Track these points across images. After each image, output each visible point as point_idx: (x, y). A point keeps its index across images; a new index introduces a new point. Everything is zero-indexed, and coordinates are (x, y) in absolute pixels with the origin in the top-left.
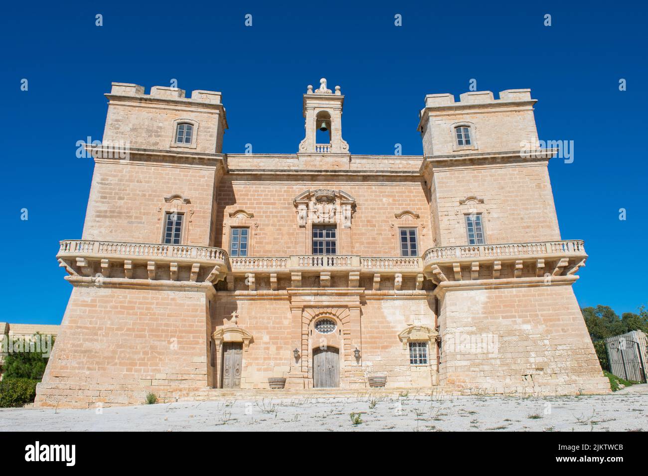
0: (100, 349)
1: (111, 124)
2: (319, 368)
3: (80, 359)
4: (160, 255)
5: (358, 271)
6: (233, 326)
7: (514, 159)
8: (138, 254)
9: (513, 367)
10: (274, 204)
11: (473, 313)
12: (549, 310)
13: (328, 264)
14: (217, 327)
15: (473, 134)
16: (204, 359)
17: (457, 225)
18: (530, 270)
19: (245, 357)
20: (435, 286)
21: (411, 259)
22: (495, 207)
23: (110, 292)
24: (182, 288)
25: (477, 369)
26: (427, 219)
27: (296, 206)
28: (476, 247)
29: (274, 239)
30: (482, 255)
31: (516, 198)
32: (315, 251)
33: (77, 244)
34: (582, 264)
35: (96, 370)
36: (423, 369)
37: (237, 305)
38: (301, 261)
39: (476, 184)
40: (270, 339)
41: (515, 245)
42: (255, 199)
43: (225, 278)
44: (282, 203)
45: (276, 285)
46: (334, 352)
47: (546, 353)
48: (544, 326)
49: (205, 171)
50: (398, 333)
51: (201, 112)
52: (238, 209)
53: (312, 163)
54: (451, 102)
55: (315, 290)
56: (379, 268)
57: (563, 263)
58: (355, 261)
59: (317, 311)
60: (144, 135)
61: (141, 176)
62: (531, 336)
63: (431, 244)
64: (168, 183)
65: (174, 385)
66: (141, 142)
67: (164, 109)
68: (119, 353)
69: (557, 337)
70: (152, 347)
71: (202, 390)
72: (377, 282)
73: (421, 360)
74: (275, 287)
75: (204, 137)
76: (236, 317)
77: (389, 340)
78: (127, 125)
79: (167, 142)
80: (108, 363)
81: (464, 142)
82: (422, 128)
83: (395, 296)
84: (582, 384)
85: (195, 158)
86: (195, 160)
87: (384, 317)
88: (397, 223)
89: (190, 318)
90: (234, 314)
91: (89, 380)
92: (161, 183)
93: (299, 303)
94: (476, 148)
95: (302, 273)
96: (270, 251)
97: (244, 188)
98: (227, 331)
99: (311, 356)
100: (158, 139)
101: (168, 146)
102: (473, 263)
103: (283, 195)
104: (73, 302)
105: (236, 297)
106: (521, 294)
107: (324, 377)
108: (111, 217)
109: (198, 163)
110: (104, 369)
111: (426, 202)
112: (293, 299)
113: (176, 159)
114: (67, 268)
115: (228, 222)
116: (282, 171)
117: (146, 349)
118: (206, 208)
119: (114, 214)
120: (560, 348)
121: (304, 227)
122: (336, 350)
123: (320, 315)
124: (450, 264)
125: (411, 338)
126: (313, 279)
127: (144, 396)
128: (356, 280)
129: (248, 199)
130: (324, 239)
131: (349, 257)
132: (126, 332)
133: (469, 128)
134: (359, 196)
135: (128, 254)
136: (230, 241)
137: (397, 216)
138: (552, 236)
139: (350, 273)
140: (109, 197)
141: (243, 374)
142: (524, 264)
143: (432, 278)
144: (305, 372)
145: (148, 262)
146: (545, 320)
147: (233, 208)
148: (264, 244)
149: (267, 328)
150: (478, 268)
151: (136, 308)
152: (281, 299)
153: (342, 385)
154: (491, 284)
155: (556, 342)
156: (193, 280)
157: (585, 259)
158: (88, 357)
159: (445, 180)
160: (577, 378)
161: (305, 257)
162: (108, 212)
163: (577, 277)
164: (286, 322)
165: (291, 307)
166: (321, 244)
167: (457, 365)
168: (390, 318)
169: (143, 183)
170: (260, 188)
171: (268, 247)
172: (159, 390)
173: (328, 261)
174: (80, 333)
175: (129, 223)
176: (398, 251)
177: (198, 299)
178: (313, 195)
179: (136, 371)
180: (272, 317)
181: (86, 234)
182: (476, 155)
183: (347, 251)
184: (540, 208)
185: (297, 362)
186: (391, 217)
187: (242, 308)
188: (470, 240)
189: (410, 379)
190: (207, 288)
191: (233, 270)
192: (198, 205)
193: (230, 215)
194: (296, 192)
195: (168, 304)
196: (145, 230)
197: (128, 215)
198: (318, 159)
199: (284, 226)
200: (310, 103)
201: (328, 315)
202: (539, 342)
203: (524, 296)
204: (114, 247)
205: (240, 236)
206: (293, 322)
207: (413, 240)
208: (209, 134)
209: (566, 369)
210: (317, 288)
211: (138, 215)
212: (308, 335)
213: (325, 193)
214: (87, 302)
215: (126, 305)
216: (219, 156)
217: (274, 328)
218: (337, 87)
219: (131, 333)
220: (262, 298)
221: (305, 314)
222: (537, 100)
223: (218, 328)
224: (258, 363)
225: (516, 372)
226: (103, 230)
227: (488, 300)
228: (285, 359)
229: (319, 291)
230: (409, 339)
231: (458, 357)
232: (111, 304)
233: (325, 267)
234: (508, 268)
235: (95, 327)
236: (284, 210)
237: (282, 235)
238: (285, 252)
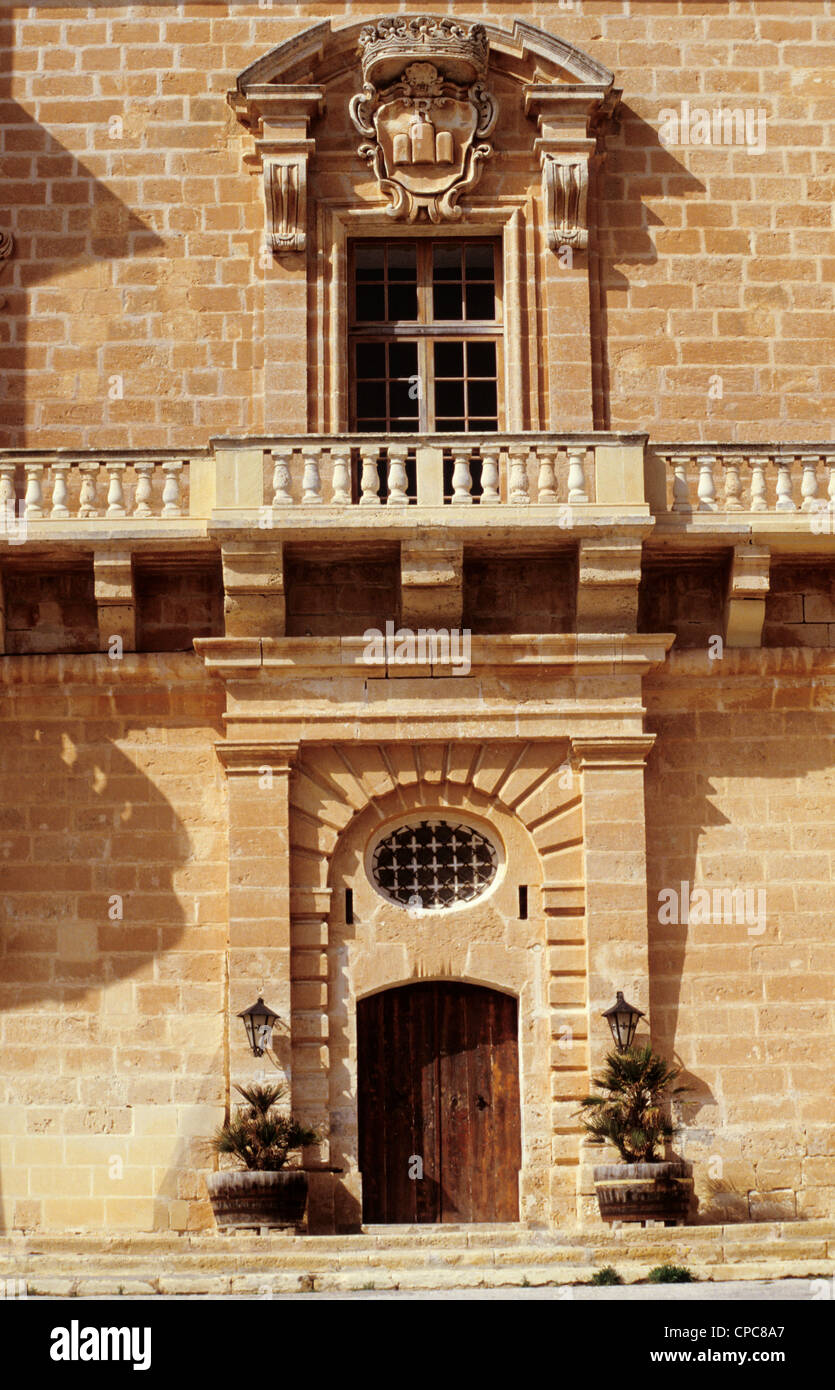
13: (449, 490)
27: (247, 125)
32: (363, 407)
38: (281, 475)
44: (157, 109)
45: (128, 625)
46: (484, 1020)
56: (761, 514)
59: (384, 778)
72: (750, 596)
74: (125, 634)
93: (274, 727)
95: (288, 548)
96: (85, 408)
99: (346, 1042)
103: (163, 58)
112: (237, 705)
121: (296, 253)
122: (498, 1011)
123: (402, 801)
126: (357, 579)
128: (625, 587)
130: (426, 327)
131: (576, 447)
134: (642, 56)
139: (586, 547)
153: (534, 1210)
161: (307, 449)
164: (194, 846)
165: (227, 752)
166: (404, 357)
171: (77, 388)
173: (448, 469)
178: (355, 55)
180: (109, 813)
199: (171, 248)
201: (447, 801)
206: (238, 839)
212: (328, 919)
213: (424, 47)
217: (124, 879)
221: (311, 792)
233: (428, 506)
236: (169, 153)
237: (162, 308)
238: (184, 412)
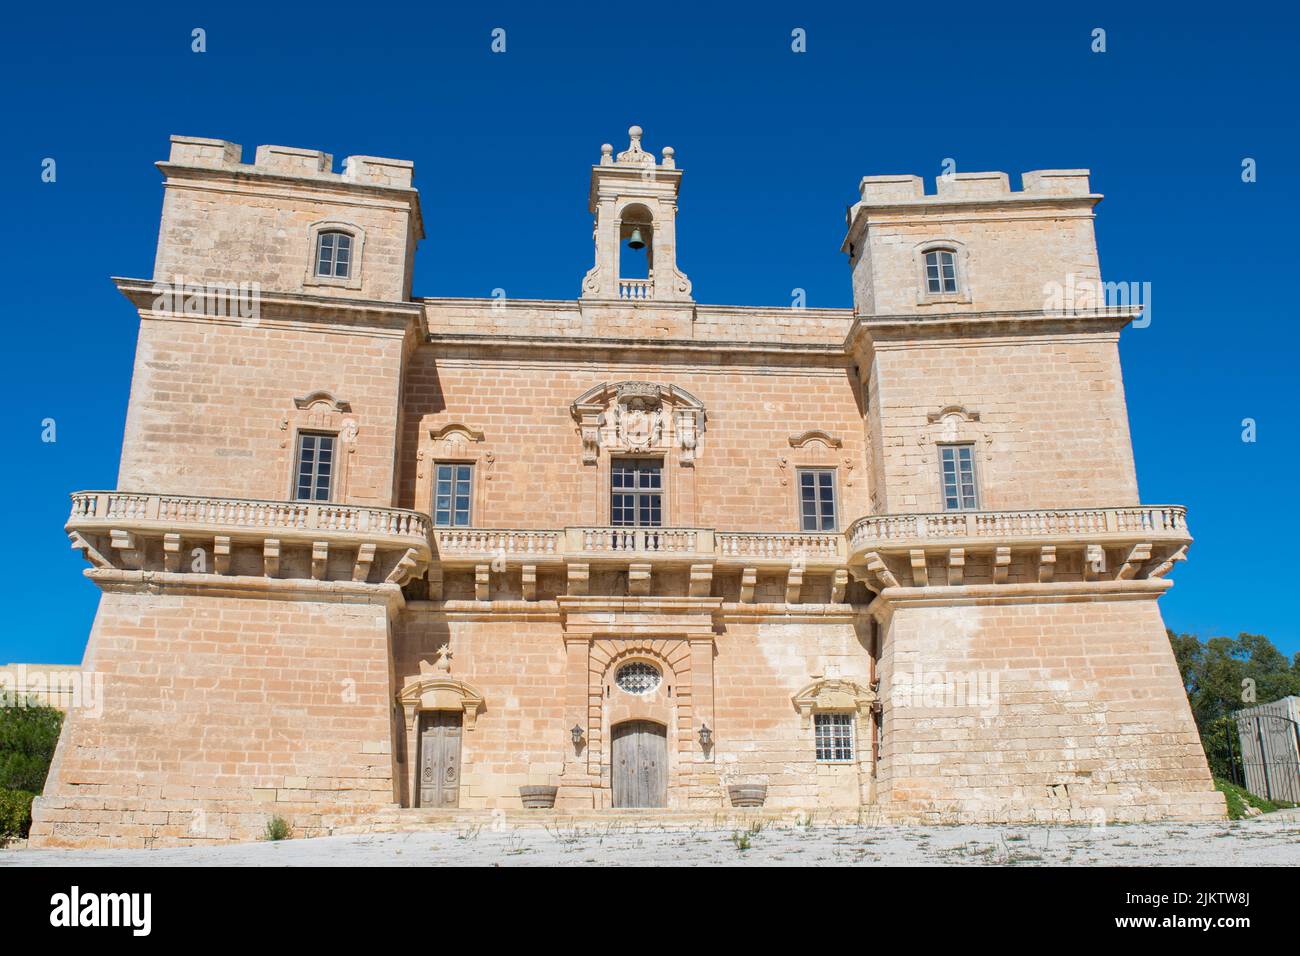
0: (164, 725)
1: (173, 232)
2: (624, 766)
3: (123, 745)
4: (290, 525)
5: (709, 562)
6: (442, 675)
7: (1048, 326)
8: (243, 523)
9: (1029, 769)
10: (528, 411)
11: (950, 656)
12: (1107, 651)
13: (647, 546)
14: (406, 679)
15: (962, 268)
16: (386, 746)
17: (921, 468)
18: (1072, 566)
19: (467, 743)
20: (873, 595)
21: (823, 537)
22: (1004, 430)
23: (182, 602)
24: (335, 596)
25: (955, 772)
26: (857, 449)
27: (577, 417)
28: (961, 516)
29: (529, 488)
30: (971, 533)
31: (1048, 412)
32: (616, 517)
33: (110, 500)
34: (1179, 555)
35: (157, 768)
36: (842, 771)
37: (448, 631)
38: (589, 540)
39: (965, 378)
40: (521, 705)
41: (1042, 514)
42: (486, 401)
43: (426, 574)
44: (545, 411)
45: (533, 590)
46: (655, 733)
47: (1099, 740)
48: (1096, 684)
49: (382, 341)
50: (793, 695)
51: (370, 207)
52: (450, 421)
53: (610, 323)
54: (916, 194)
55: (617, 602)
56: (753, 557)
57: (1140, 554)
58: (705, 539)
59: (621, 646)
60: (245, 256)
61: (242, 349)
62: (1067, 705)
63: (865, 508)
64: (301, 365)
65: (324, 800)
66: (240, 274)
67: (289, 198)
68: (205, 734)
69: (1122, 708)
70: (275, 722)
71: (382, 810)
72: (748, 586)
73: (838, 752)
74: (531, 594)
75: (378, 263)
76: (449, 656)
77: (771, 708)
78: (208, 233)
79: (297, 275)
80: (184, 754)
81: (941, 284)
82: (852, 247)
83: (787, 616)
84: (1169, 806)
85: (359, 312)
86: (358, 316)
87: (762, 660)
88: (795, 458)
89: (353, 660)
90: (443, 651)
91: (143, 790)
92: (286, 365)
93: (583, 627)
94: (967, 299)
95: (591, 565)
96: (520, 516)
97: (462, 375)
98: (430, 687)
99: (607, 741)
100: (276, 268)
101: (299, 283)
102: (952, 551)
103: (548, 393)
104: (103, 624)
105: (448, 614)
106: (1051, 616)
107: (635, 785)
108: (180, 440)
109: (366, 320)
110: (175, 767)
111: (857, 412)
112: (571, 619)
113: (319, 314)
114: (89, 552)
115: (428, 451)
116: (546, 339)
117: (263, 725)
118: (384, 421)
119: (186, 433)
120: (1126, 730)
121: (593, 463)
122: (660, 730)
123: (627, 654)
124: (905, 552)
125: (820, 706)
126: (613, 577)
127: (262, 823)
128: (706, 581)
129: (472, 401)
130: (637, 490)
131: (691, 532)
132: (219, 690)
133: (953, 254)
134: (713, 397)
135: (223, 523)
136: (433, 493)
137: (794, 443)
138: (1121, 493)
139: (693, 566)
140: (174, 396)
141: (465, 778)
142: (1057, 553)
143: (865, 580)
144: (594, 774)
145: (266, 541)
146: (1097, 672)
147: (439, 419)
148: (506, 500)
149: (513, 681)
150: (961, 561)
151: (239, 639)
152: (543, 620)
153: (673, 803)
154: (990, 594)
155: (1120, 717)
156: (359, 579)
157: (1185, 547)
158: (140, 742)
159: (897, 369)
160: (1160, 793)
161: (598, 531)
162: (173, 429)
163: (1169, 582)
164: (555, 669)
165: (568, 636)
166: (629, 500)
167: (914, 762)
168: (774, 662)
169: (247, 366)
170: (498, 375)
171: (516, 507)
172: (294, 812)
173: (647, 539)
174: (120, 692)
175: (219, 452)
176: (796, 518)
177: (371, 620)
178: (614, 394)
179: (243, 771)
180: (525, 657)
181: (126, 479)
182: (965, 317)
183: (685, 517)
184: (1098, 434)
185: (578, 753)
186: (781, 445)
187: (460, 637)
188: (948, 500)
189: (815, 791)
190: (389, 595)
191: (443, 557)
192: (366, 415)
193: (433, 435)
194: (576, 387)
195: (306, 630)
196: (253, 469)
197: (215, 435)
198: (625, 312)
199: (550, 460)
200: (607, 186)
201: (643, 655)
202: (1084, 716)
203: (1057, 620)
204: (192, 509)
205: (454, 481)
206: (571, 667)
207: (827, 494)
208: (387, 256)
209: (1138, 775)
210: (621, 598)
211: (238, 436)
212: (601, 696)
213: (639, 391)
214: (133, 624)
215: (217, 631)
216: (411, 309)
217: (529, 681)
218: (668, 150)
219: (230, 690)
220: (503, 616)
221: (596, 651)
222: (1102, 196)
223: (410, 681)
224: (495, 755)
225: (1035, 778)
226: (163, 469)
227: (982, 628)
228: (554, 747)
229: (626, 604)
230: (814, 707)
231: (917, 746)
232: (186, 628)
233: (639, 551)
234: (1026, 561)
235: (153, 680)
236: (550, 426)
237: (546, 481)
238: (553, 518)
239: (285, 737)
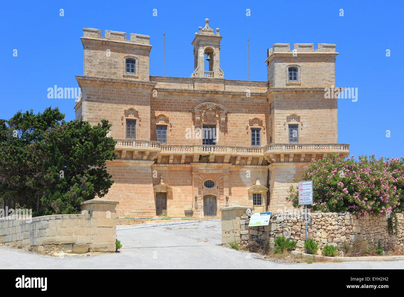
1: (87, 59)
2: (206, 206)
5: (230, 155)
6: (162, 183)
10: (180, 111)
11: (288, 180)
13: (214, 150)
15: (299, 73)
16: (153, 202)
17: (284, 131)
18: (320, 158)
19: (168, 201)
20: (270, 164)
21: (257, 147)
22: (306, 121)
27: (194, 113)
28: (293, 145)
29: (181, 133)
30: (296, 150)
31: (318, 116)
32: (204, 141)
36: (259, 208)
37: (162, 172)
38: (200, 149)
39: (297, 106)
40: (181, 191)
42: (169, 108)
43: (158, 157)
44: (185, 111)
46: (213, 198)
49: (145, 93)
50: (248, 189)
52: (160, 113)
53: (202, 85)
54: (288, 50)
55: (206, 165)
56: (240, 153)
58: (229, 149)
59: (206, 176)
60: (107, 67)
61: (110, 95)
64: (125, 100)
65: (140, 215)
66: (106, 73)
70: (127, 196)
72: (238, 161)
73: (258, 203)
74: (184, 162)
75: (142, 69)
77: (243, 192)
78: (97, 60)
79: (121, 73)
81: (293, 78)
82: (268, 62)
83: (247, 168)
85: (139, 85)
87: (241, 180)
88: (250, 125)
89: (144, 180)
90: (161, 177)
92: (121, 100)
93: (197, 171)
94: (300, 84)
95: (200, 155)
96: (179, 140)
97: (162, 100)
99: (203, 200)
100: (115, 70)
101: (122, 76)
102: (291, 154)
103: (186, 106)
105: (162, 167)
107: (209, 211)
109: (141, 87)
111: (267, 112)
112: (194, 169)
113: (129, 85)
115: (154, 122)
117: (124, 197)
118: (147, 116)
121: (198, 126)
122: (215, 197)
123: (207, 178)
124: (279, 154)
128: (228, 160)
131: (225, 147)
133: (297, 69)
134: (229, 107)
137: (250, 121)
138: (334, 139)
139: (226, 156)
141: (168, 210)
143: (268, 160)
144: (199, 209)
148: (176, 136)
149: (179, 185)
150: (293, 156)
151: (116, 175)
152: (186, 169)
153: (218, 215)
154: (299, 165)
156: (145, 159)
161: (202, 146)
162: (94, 118)
164: (189, 181)
165: (193, 173)
168: (243, 180)
169: (111, 100)
170: (172, 100)
171: (178, 138)
173: (214, 148)
176: (250, 142)
177: (147, 170)
178: (204, 106)
179: (121, 208)
180: (182, 178)
182: (299, 89)
183: (222, 141)
184: (330, 123)
186: (247, 121)
187: (165, 173)
188: (290, 139)
190: (152, 163)
191: (162, 153)
192: (143, 114)
193: (156, 117)
194: (193, 104)
195: (132, 173)
196: (115, 130)
198: (206, 81)
199: (186, 124)
200: (201, 41)
201: (211, 178)
205: (162, 131)
207: (258, 135)
208: (145, 66)
211: (111, 120)
212: (201, 188)
213: (211, 107)
217: (183, 184)
220: (176, 168)
221: (200, 177)
224: (176, 204)
228: (190, 202)
229: (208, 165)
230: (253, 192)
231: (279, 202)
233: (212, 152)
234: (309, 156)
236: (186, 115)
238: (188, 141)
239: (130, 200)
